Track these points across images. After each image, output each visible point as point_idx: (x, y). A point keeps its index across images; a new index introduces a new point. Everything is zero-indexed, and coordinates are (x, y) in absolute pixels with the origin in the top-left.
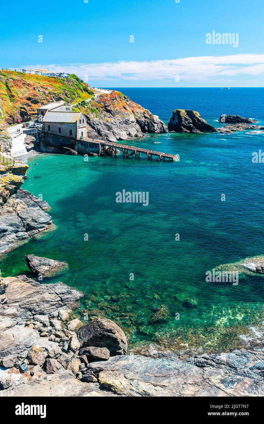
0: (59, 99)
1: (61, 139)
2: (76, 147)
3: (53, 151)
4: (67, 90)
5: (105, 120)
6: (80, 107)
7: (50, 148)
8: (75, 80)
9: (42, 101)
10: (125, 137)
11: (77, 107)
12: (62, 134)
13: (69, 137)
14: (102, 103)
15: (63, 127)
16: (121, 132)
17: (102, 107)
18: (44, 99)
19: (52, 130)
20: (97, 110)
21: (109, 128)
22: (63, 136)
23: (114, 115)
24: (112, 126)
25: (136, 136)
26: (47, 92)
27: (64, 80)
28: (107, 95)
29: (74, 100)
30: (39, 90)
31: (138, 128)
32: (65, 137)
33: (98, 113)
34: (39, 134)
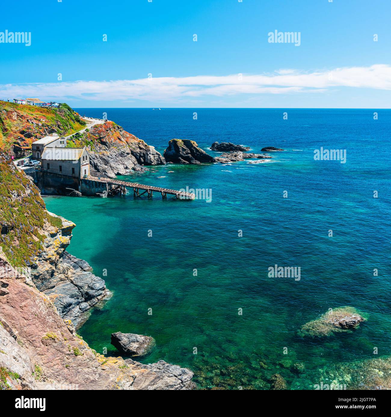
0: (52, 132)
1: (62, 179)
2: (80, 187)
3: (53, 192)
4: (60, 121)
5: (100, 153)
6: (74, 139)
7: (49, 189)
8: (67, 109)
9: (35, 135)
10: (122, 171)
11: (71, 139)
12: (64, 173)
13: (72, 176)
14: (97, 135)
15: (64, 164)
16: (118, 166)
17: (97, 139)
18: (37, 132)
19: (52, 168)
20: (92, 143)
21: (106, 162)
22: (64, 175)
23: (109, 147)
24: (109, 159)
25: (134, 169)
26: (40, 124)
27: (56, 111)
28: (101, 126)
29: (67, 132)
30: (32, 123)
31: (134, 160)
32: (66, 176)
33: (93, 146)
34: (37, 173)
